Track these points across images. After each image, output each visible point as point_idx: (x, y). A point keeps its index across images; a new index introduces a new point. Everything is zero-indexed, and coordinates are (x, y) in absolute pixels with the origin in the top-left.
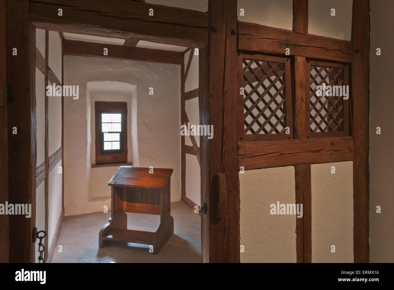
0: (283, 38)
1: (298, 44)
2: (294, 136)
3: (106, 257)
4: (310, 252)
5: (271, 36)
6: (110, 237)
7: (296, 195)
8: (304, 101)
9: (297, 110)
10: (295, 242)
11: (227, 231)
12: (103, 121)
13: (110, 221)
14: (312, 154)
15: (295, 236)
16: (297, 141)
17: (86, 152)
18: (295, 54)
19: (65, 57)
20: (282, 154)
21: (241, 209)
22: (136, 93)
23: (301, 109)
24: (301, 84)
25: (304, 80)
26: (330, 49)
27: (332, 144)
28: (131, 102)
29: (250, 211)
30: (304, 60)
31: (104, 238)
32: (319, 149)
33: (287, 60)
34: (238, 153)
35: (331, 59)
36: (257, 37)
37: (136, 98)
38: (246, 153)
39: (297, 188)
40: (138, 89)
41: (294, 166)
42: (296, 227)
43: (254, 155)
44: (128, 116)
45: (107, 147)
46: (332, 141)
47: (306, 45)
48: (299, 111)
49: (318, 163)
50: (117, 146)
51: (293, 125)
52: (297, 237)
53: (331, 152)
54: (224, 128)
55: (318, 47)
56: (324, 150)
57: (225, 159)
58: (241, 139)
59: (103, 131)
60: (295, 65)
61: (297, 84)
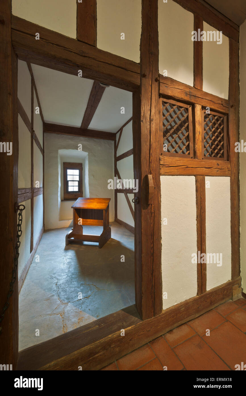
0: (188, 90)
1: (197, 96)
2: (194, 157)
3: (70, 250)
4: (205, 234)
5: (180, 88)
6: (73, 238)
7: (196, 195)
8: (201, 134)
9: (196, 139)
10: (196, 226)
11: (153, 215)
12: (68, 174)
13: (72, 230)
14: (206, 169)
15: (196, 222)
16: (196, 160)
17: (58, 191)
18: (195, 102)
19: (45, 134)
20: (188, 167)
21: (161, 201)
22: (88, 157)
23: (199, 139)
24: (199, 123)
25: (201, 120)
26: (216, 103)
27: (218, 164)
28: (85, 163)
29: (168, 203)
30: (201, 107)
31: (69, 239)
32: (210, 167)
33: (190, 107)
34: (160, 163)
35: (217, 109)
36: (172, 87)
37: (88, 160)
38: (165, 164)
39: (197, 191)
40: (89, 155)
41: (195, 176)
42: (196, 216)
43: (170, 166)
44: (83, 171)
45: (70, 189)
46: (217, 163)
47: (201, 97)
48: (197, 140)
49: (209, 176)
50: (76, 189)
51: (194, 150)
52: (197, 223)
53: (217, 169)
54: (151, 144)
55: (209, 100)
56: (213, 168)
57: (152, 165)
58: (162, 154)
59: (68, 180)
60: (195, 110)
61: (196, 122)
